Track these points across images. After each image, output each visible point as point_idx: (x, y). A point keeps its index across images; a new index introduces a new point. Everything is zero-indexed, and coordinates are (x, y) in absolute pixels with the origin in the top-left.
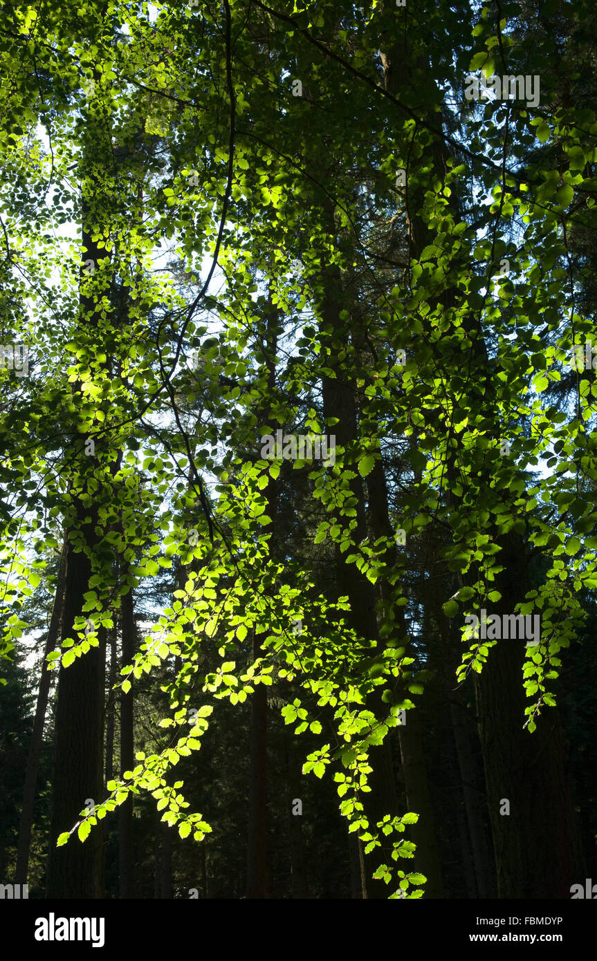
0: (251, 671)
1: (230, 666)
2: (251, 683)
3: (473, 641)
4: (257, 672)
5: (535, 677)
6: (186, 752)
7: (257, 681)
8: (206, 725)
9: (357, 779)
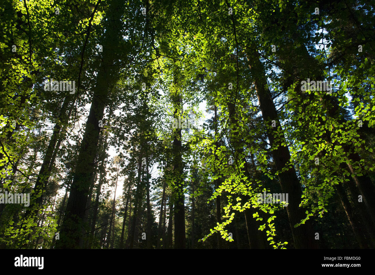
0: (245, 205)
1: (240, 204)
2: (245, 208)
3: (304, 198)
4: (247, 205)
5: (321, 205)
6: (228, 223)
7: (246, 207)
8: (233, 217)
9: (272, 233)
